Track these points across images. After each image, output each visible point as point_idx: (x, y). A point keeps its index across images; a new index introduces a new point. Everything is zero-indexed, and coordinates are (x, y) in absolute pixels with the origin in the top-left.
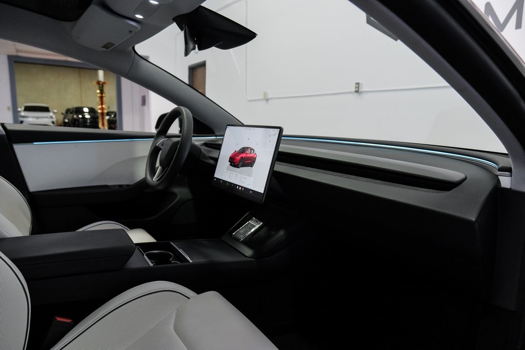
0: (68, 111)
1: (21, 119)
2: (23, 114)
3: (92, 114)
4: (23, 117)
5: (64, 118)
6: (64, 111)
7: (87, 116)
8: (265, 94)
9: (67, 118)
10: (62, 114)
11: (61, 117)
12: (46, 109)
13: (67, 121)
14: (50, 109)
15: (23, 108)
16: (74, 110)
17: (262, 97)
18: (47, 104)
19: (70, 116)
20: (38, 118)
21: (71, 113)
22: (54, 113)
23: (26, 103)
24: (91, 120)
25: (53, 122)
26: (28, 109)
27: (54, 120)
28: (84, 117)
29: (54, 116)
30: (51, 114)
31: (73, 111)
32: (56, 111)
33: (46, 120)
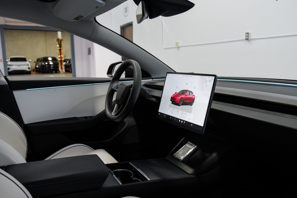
0: (38, 60)
1: (8, 67)
2: (9, 63)
3: (54, 61)
4: (10, 65)
5: (36, 65)
6: (36, 60)
7: (51, 63)
8: (177, 43)
9: (38, 65)
10: (35, 62)
11: (34, 64)
12: (24, 60)
13: (37, 67)
14: (27, 59)
15: (9, 60)
16: (42, 59)
17: (175, 46)
18: (25, 56)
19: (40, 63)
20: (19, 66)
21: (40, 61)
22: (29, 62)
23: (11, 56)
24: (54, 65)
25: (29, 68)
26: (12, 60)
27: (30, 66)
28: (49, 64)
29: (29, 64)
30: (27, 63)
31: (41, 60)
32: (30, 60)
33: (25, 67)
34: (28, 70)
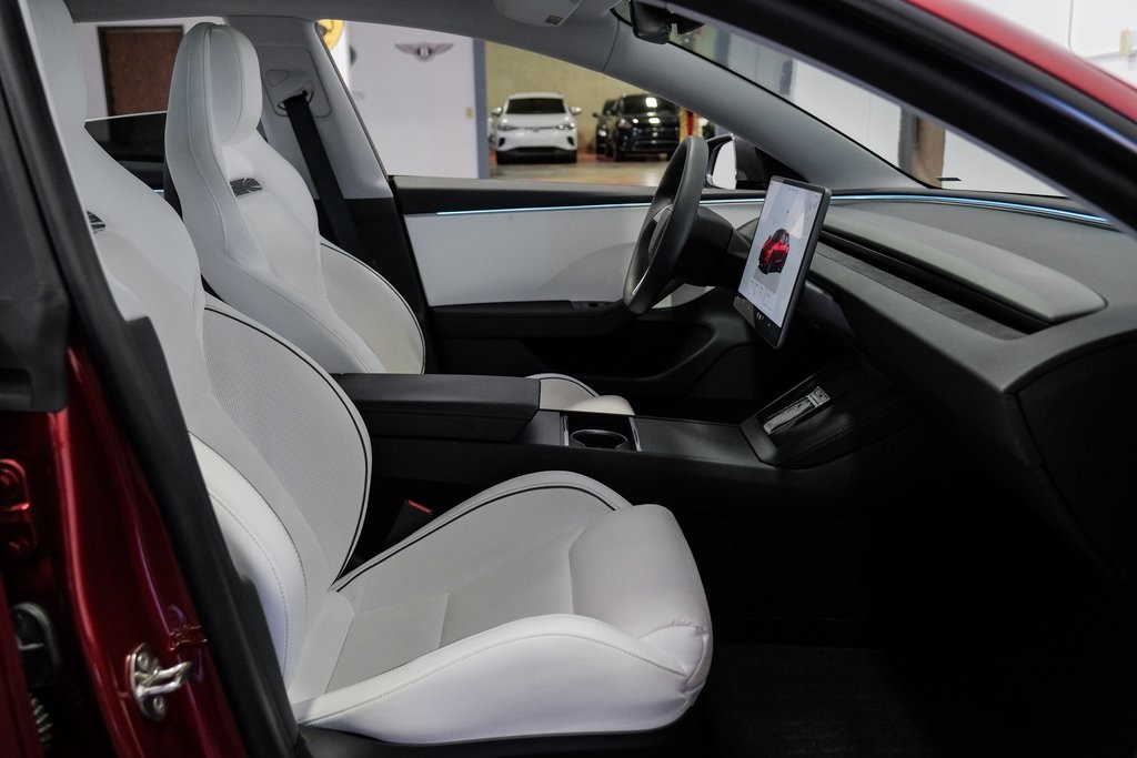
0: (609, 107)
1: (501, 134)
2: (505, 120)
3: (666, 113)
4: (505, 129)
5: (599, 128)
6: (599, 111)
7: (655, 121)
8: (1125, 36)
9: (604, 127)
10: (595, 115)
11: (595, 122)
12: (555, 106)
13: (603, 134)
14: (566, 106)
15: (506, 107)
16: (622, 103)
17: (1116, 49)
18: (560, 93)
19: (611, 122)
20: (536, 130)
21: (614, 113)
22: (574, 114)
23: (513, 93)
24: (662, 129)
25: (570, 140)
26: (519, 107)
27: (573, 133)
28: (644, 125)
29: (572, 125)
30: (567, 118)
31: (618, 107)
32: (578, 109)
33: (556, 133)
34: (568, 147)
